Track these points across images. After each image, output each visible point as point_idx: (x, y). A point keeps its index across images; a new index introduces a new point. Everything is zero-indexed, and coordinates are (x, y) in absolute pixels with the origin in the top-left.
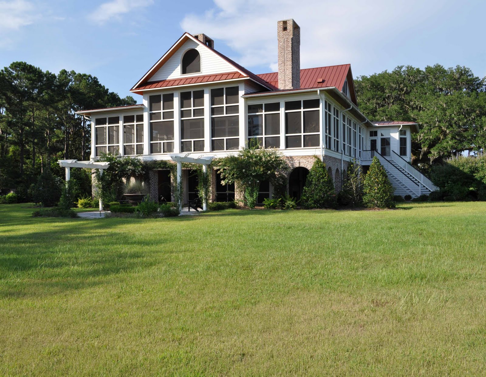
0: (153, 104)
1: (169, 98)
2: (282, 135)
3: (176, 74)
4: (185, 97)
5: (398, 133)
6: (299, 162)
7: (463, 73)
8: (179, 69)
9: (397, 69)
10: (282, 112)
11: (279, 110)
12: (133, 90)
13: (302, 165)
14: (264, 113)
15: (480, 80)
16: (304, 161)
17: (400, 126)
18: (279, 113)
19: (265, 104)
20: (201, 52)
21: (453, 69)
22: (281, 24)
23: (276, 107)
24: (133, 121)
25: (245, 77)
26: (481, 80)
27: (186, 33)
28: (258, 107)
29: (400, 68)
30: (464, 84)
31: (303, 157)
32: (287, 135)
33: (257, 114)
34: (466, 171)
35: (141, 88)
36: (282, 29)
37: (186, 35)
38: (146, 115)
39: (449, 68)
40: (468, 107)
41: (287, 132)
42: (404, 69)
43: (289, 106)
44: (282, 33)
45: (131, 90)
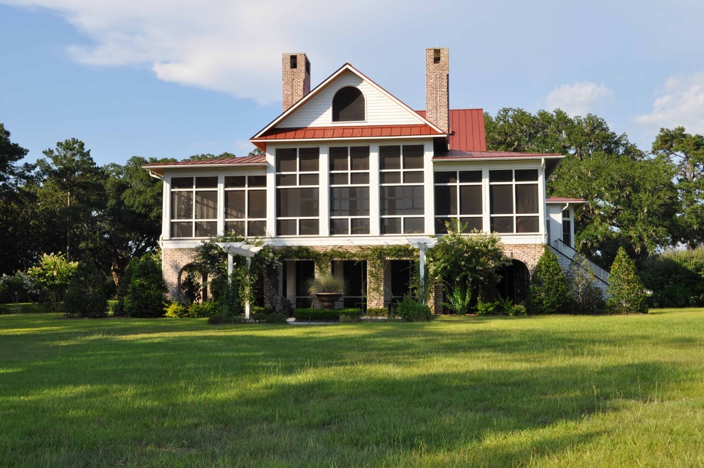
0: (282, 162)
1: (310, 155)
2: (486, 215)
3: (325, 119)
4: (337, 155)
5: (561, 214)
6: (512, 253)
7: (596, 125)
8: (329, 113)
9: (502, 113)
10: (485, 184)
11: (481, 181)
12: (256, 139)
13: (516, 257)
14: (458, 184)
15: (616, 136)
16: (519, 252)
17: (565, 205)
18: (481, 186)
19: (460, 172)
20: (366, 93)
21: (582, 118)
22: (432, 53)
23: (477, 176)
24: (244, 186)
25: (440, 134)
26: (618, 137)
27: (347, 64)
28: (451, 176)
29: (505, 111)
30: (598, 142)
31: (516, 246)
32: (493, 215)
33: (449, 184)
34: (691, 267)
35: (268, 137)
36: (432, 60)
37: (347, 66)
38: (271, 178)
39: (576, 117)
40: (622, 178)
41: (492, 212)
42: (510, 113)
43: (494, 176)
44: (433, 66)
45: (252, 138)
